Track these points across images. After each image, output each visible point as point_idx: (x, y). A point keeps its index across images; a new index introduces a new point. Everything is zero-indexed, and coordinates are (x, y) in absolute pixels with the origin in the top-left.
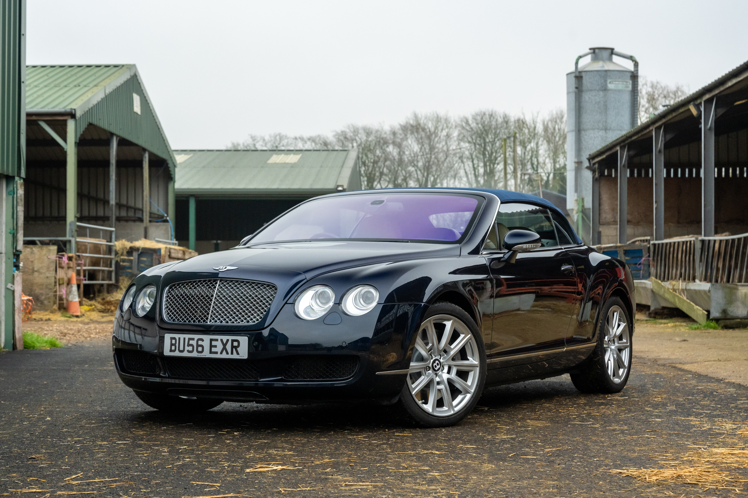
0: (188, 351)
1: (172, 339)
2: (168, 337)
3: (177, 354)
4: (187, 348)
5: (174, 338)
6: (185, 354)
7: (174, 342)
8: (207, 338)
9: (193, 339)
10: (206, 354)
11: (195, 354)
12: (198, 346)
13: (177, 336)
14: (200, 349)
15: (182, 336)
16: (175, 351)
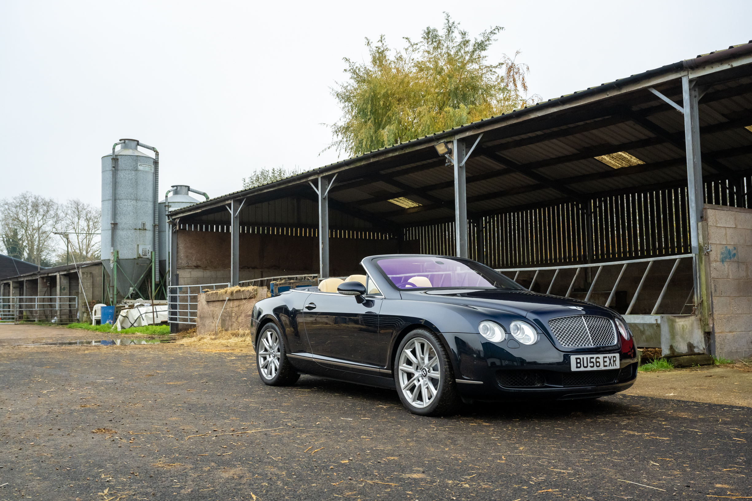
0: (591, 367)
1: (577, 359)
2: (573, 358)
3: (582, 369)
4: (590, 364)
5: (579, 359)
6: (589, 369)
7: (578, 361)
8: (601, 356)
9: (593, 358)
10: (602, 368)
11: (595, 368)
12: (597, 362)
13: (581, 357)
14: (598, 364)
15: (585, 356)
16: (580, 367)
